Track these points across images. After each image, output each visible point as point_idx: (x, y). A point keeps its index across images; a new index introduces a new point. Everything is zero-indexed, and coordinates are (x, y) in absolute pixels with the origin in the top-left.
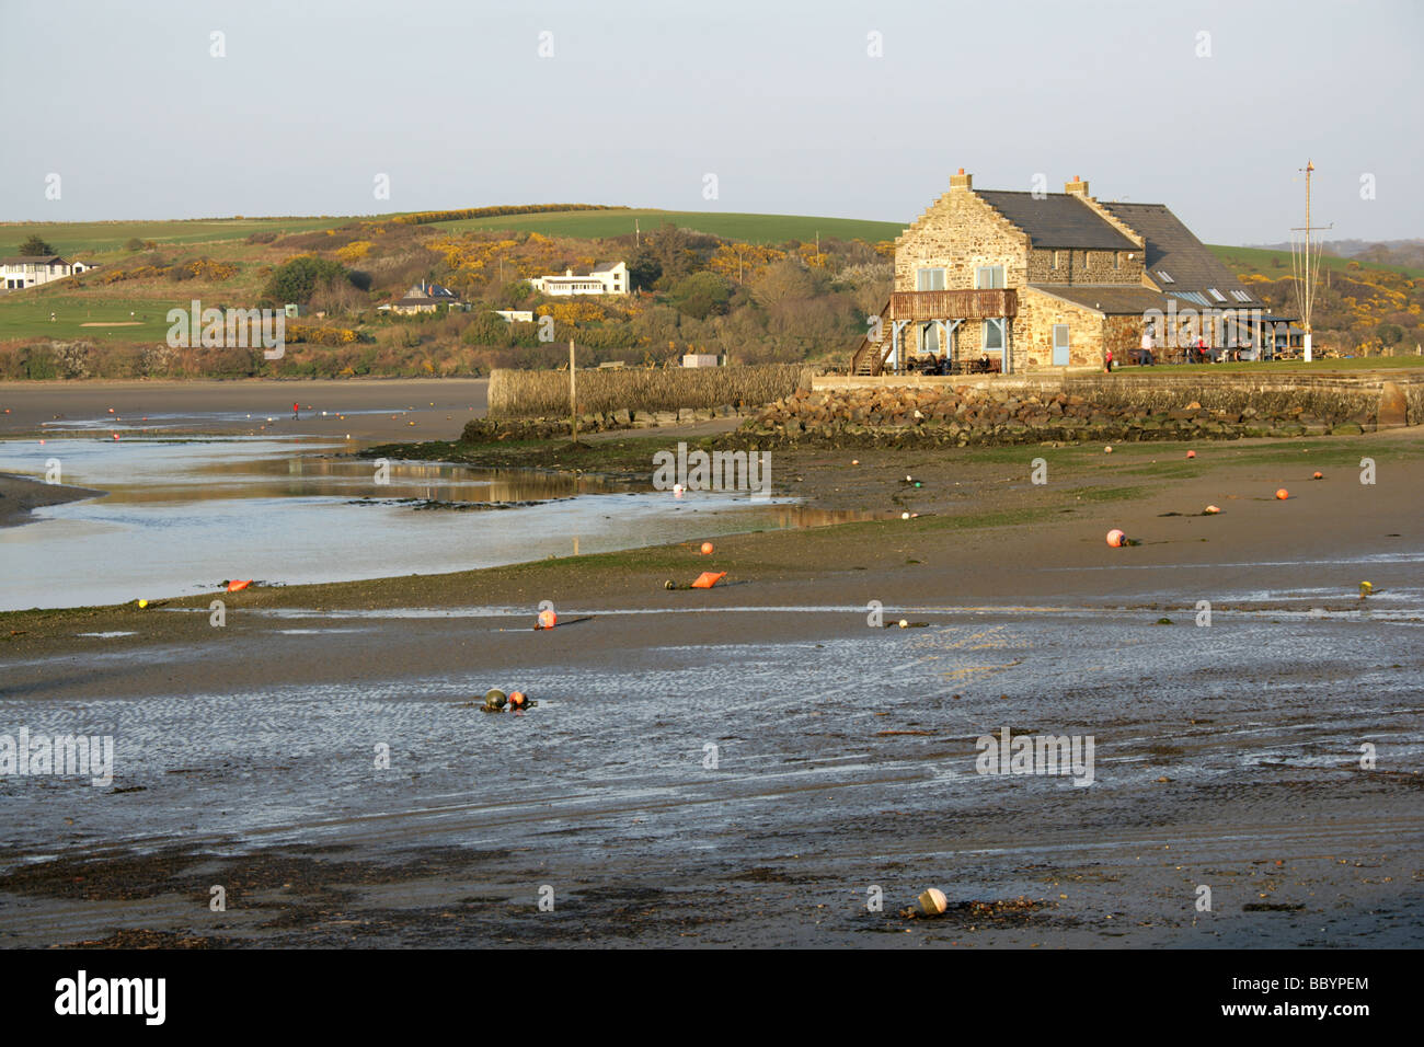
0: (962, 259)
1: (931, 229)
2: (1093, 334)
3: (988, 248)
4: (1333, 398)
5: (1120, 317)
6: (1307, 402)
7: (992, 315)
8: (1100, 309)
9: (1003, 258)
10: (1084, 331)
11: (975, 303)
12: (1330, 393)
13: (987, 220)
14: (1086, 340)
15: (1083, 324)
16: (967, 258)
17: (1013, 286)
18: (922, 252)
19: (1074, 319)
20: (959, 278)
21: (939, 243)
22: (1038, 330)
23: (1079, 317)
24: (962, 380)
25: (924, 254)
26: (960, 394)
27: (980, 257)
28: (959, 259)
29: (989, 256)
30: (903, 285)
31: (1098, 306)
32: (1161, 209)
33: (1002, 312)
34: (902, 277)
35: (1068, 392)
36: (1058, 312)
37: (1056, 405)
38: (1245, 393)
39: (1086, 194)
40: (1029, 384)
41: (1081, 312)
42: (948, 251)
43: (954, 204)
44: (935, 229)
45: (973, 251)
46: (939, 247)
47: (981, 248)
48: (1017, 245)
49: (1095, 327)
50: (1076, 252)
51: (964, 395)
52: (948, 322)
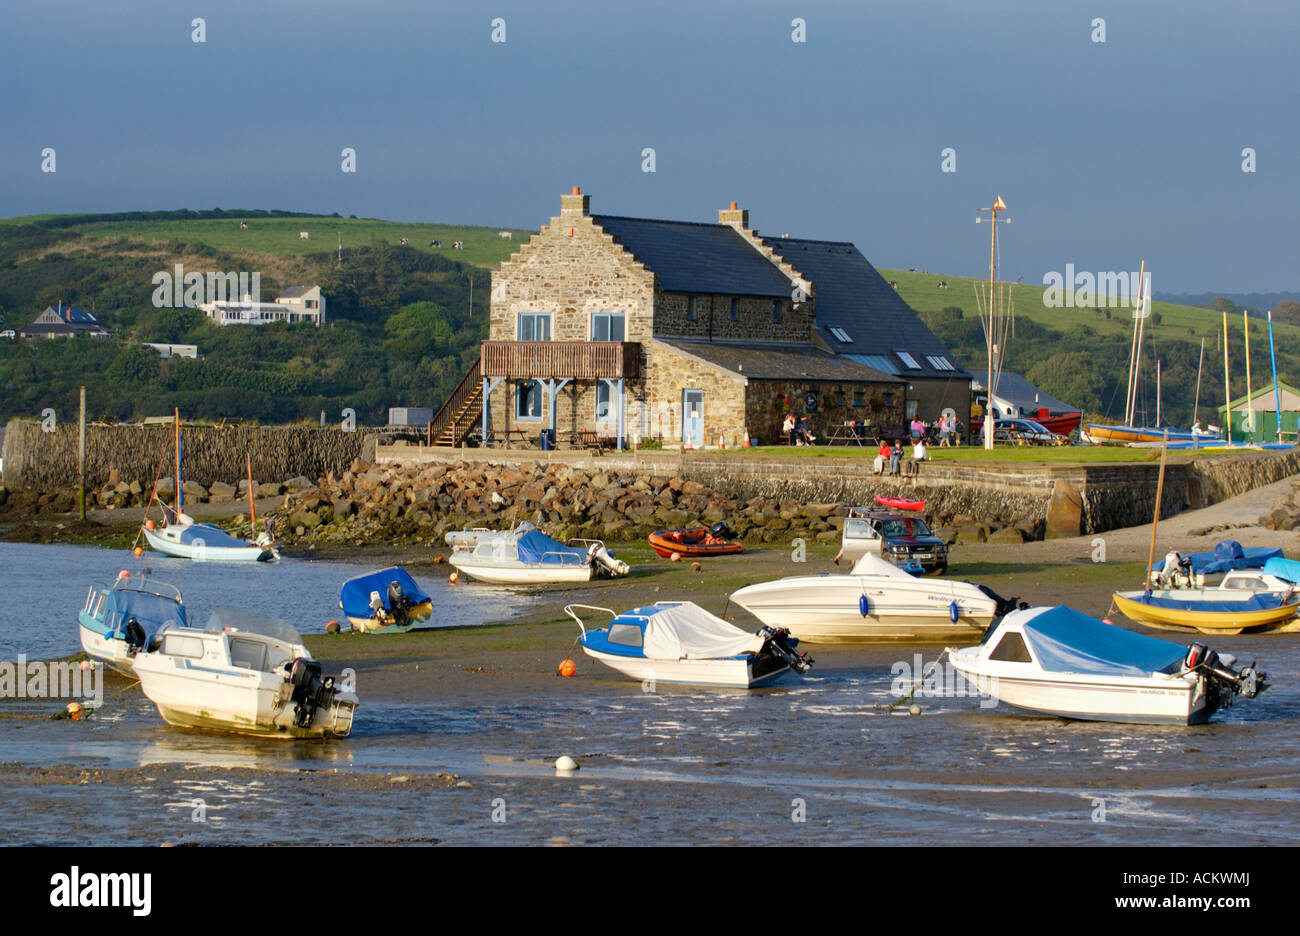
0: (575, 302)
1: (536, 264)
2: (732, 403)
3: (607, 290)
4: (995, 497)
5: (770, 384)
6: (965, 500)
7: (607, 375)
8: (742, 373)
9: (624, 303)
10: (722, 400)
11: (586, 359)
12: (992, 491)
13: (606, 253)
14: (723, 411)
15: (721, 391)
16: (580, 301)
17: (636, 339)
18: (524, 291)
19: (709, 384)
20: (570, 326)
21: (546, 281)
22: (665, 396)
23: (716, 381)
24: (557, 456)
25: (527, 294)
26: (553, 475)
27: (595, 301)
28: (571, 302)
29: (607, 299)
30: (499, 332)
31: (740, 368)
32: (849, 249)
33: (619, 372)
34: (498, 322)
35: (686, 478)
36: (690, 374)
37: (667, 493)
38: (895, 486)
39: (745, 225)
40: (639, 465)
41: (718, 375)
42: (557, 291)
43: (567, 232)
44: (541, 262)
45: (588, 292)
46: (546, 285)
47: (598, 289)
48: (643, 287)
49: (736, 396)
50: (719, 300)
51: (558, 476)
52: (552, 381)
